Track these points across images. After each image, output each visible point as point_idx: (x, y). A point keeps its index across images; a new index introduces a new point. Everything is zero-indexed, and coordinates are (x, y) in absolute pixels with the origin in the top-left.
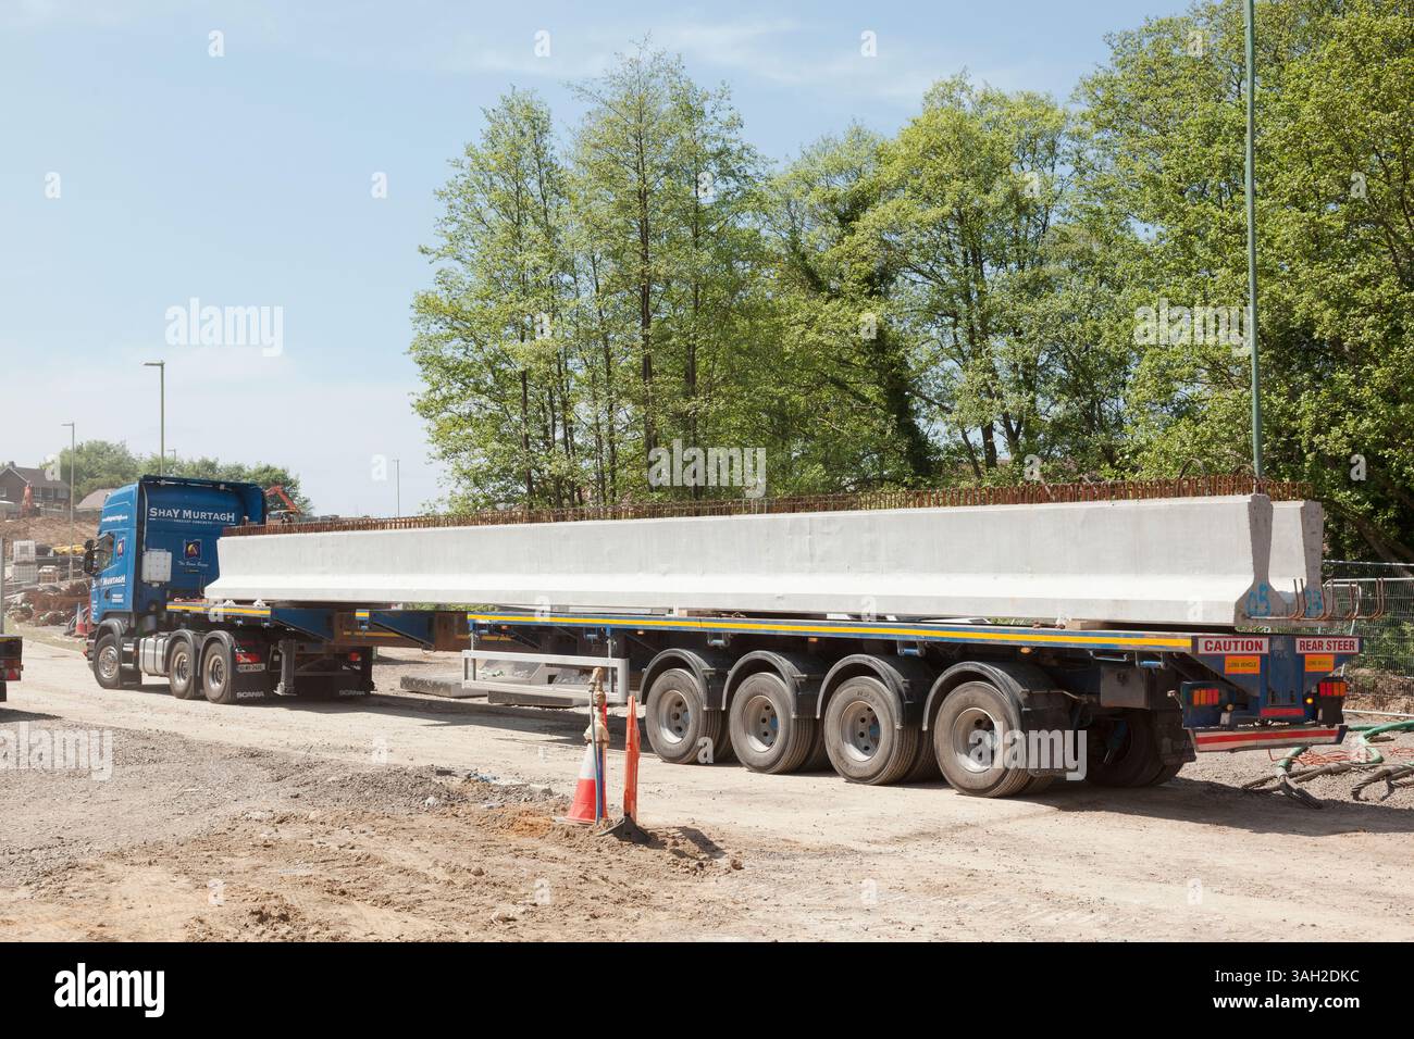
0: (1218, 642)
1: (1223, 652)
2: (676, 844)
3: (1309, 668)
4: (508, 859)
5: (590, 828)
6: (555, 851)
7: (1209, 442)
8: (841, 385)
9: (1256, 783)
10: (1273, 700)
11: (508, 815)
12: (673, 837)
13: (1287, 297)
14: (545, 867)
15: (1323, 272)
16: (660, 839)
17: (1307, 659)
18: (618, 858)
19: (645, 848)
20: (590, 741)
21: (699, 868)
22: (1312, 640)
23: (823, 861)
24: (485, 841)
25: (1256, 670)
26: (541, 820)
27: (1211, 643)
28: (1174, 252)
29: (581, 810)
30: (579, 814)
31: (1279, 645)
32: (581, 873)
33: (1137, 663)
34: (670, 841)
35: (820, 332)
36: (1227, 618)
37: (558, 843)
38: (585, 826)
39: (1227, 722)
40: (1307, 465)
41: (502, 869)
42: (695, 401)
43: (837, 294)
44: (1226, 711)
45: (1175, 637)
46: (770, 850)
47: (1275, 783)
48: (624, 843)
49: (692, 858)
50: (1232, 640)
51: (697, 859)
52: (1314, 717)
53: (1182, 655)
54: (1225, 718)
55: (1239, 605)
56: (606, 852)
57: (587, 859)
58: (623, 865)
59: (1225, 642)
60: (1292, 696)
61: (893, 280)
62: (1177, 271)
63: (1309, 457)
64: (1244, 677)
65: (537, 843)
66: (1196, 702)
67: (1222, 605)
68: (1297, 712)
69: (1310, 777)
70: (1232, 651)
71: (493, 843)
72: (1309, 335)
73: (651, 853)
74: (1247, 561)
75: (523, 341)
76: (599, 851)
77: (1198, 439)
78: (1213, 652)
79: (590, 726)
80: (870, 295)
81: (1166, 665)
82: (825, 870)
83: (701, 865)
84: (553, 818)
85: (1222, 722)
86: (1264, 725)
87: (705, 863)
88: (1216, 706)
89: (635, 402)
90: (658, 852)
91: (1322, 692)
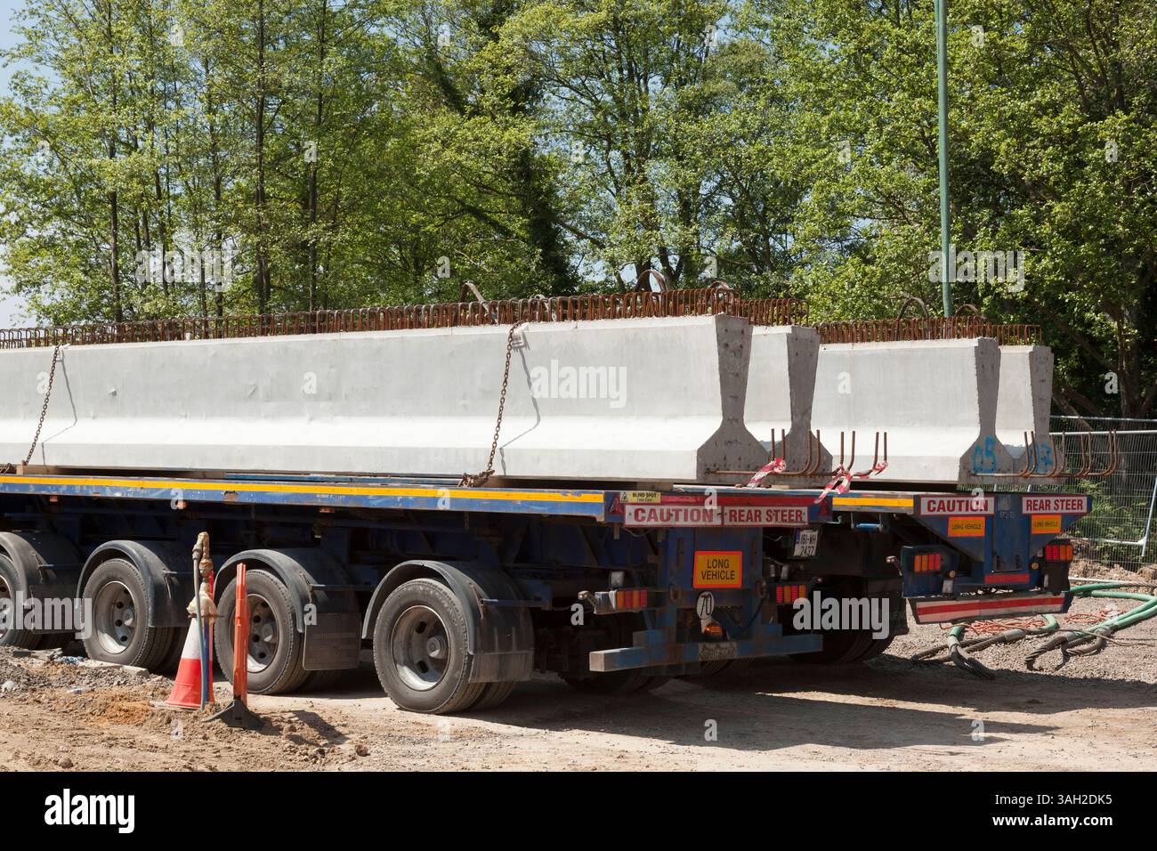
0: (942, 502)
1: (947, 513)
2: (293, 729)
3: (1036, 530)
4: (100, 749)
5: (195, 713)
6: (155, 739)
7: (881, 283)
8: (478, 213)
9: (927, 653)
10: (998, 566)
11: (99, 701)
12: (290, 722)
13: (964, 124)
14: (144, 757)
15: (1002, 97)
16: (274, 724)
17: (1034, 520)
18: (228, 745)
19: (258, 734)
20: (194, 616)
21: (319, 756)
22: (1039, 499)
23: (458, 745)
24: (73, 729)
25: (980, 532)
26: (138, 705)
27: (934, 503)
28: (847, 72)
29: (183, 693)
30: (181, 698)
31: (1005, 504)
32: (185, 763)
33: (852, 525)
34: (287, 726)
35: (459, 150)
36: (951, 475)
37: (158, 730)
38: (189, 711)
39: (950, 590)
40: (983, 309)
41: (93, 759)
42: (314, 229)
43: (477, 111)
44: (948, 578)
45: (895, 497)
46: (400, 734)
47: (947, 653)
48: (234, 729)
49: (311, 744)
50: (956, 499)
51: (317, 745)
52: (1040, 584)
53: (903, 517)
54: (948, 586)
55: (964, 461)
56: (213, 739)
57: (192, 747)
58: (233, 753)
59: (949, 502)
60: (1018, 560)
61: (538, 97)
62: (850, 94)
63: (986, 301)
64: (969, 540)
65: (134, 731)
66: (917, 569)
67: (945, 461)
68: (1023, 578)
69: (983, 646)
70: (956, 512)
71: (82, 732)
72: (986, 166)
73: (265, 740)
74: (974, 412)
75: (112, 155)
76: (205, 738)
77: (866, 280)
78: (936, 513)
79: (195, 599)
80: (514, 110)
81: (885, 527)
82: (460, 755)
83: (322, 752)
84: (152, 702)
85: (944, 590)
86: (987, 593)
87: (326, 749)
88: (937, 573)
89: (245, 229)
90: (272, 738)
91: (1048, 557)
